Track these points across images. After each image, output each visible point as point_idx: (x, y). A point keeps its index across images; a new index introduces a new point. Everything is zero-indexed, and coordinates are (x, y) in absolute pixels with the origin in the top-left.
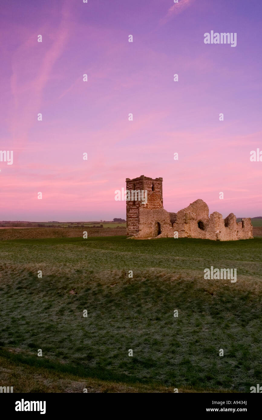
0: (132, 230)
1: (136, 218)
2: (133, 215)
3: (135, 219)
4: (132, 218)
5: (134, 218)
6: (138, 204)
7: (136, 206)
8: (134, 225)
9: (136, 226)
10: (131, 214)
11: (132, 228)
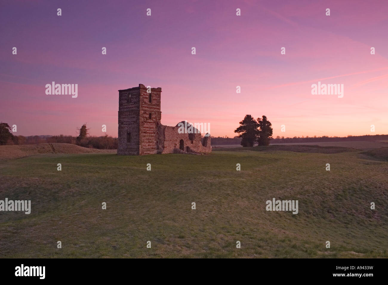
0: (147, 147)
1: (153, 133)
2: (148, 130)
3: (151, 135)
4: (148, 133)
5: (149, 133)
6: (154, 118)
7: (153, 120)
8: (149, 141)
9: (152, 143)
10: (147, 129)
11: (147, 145)
